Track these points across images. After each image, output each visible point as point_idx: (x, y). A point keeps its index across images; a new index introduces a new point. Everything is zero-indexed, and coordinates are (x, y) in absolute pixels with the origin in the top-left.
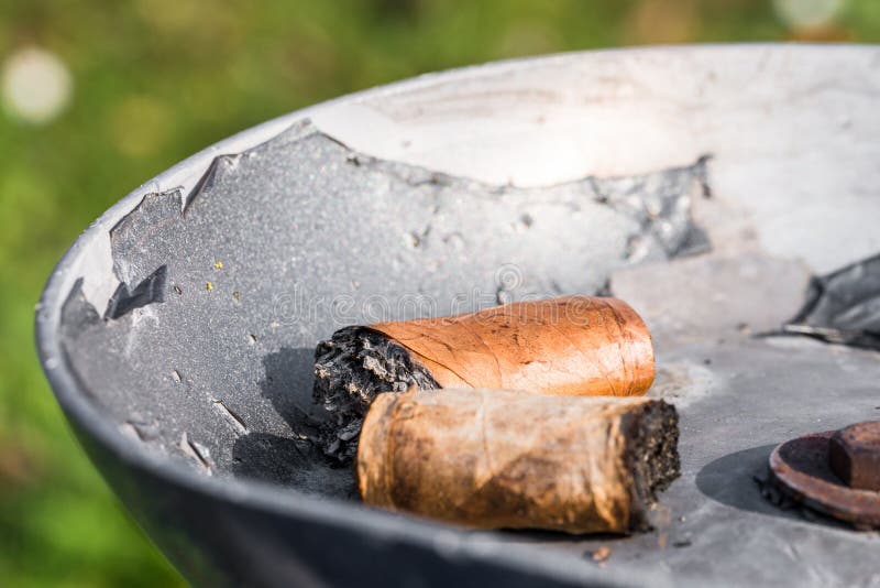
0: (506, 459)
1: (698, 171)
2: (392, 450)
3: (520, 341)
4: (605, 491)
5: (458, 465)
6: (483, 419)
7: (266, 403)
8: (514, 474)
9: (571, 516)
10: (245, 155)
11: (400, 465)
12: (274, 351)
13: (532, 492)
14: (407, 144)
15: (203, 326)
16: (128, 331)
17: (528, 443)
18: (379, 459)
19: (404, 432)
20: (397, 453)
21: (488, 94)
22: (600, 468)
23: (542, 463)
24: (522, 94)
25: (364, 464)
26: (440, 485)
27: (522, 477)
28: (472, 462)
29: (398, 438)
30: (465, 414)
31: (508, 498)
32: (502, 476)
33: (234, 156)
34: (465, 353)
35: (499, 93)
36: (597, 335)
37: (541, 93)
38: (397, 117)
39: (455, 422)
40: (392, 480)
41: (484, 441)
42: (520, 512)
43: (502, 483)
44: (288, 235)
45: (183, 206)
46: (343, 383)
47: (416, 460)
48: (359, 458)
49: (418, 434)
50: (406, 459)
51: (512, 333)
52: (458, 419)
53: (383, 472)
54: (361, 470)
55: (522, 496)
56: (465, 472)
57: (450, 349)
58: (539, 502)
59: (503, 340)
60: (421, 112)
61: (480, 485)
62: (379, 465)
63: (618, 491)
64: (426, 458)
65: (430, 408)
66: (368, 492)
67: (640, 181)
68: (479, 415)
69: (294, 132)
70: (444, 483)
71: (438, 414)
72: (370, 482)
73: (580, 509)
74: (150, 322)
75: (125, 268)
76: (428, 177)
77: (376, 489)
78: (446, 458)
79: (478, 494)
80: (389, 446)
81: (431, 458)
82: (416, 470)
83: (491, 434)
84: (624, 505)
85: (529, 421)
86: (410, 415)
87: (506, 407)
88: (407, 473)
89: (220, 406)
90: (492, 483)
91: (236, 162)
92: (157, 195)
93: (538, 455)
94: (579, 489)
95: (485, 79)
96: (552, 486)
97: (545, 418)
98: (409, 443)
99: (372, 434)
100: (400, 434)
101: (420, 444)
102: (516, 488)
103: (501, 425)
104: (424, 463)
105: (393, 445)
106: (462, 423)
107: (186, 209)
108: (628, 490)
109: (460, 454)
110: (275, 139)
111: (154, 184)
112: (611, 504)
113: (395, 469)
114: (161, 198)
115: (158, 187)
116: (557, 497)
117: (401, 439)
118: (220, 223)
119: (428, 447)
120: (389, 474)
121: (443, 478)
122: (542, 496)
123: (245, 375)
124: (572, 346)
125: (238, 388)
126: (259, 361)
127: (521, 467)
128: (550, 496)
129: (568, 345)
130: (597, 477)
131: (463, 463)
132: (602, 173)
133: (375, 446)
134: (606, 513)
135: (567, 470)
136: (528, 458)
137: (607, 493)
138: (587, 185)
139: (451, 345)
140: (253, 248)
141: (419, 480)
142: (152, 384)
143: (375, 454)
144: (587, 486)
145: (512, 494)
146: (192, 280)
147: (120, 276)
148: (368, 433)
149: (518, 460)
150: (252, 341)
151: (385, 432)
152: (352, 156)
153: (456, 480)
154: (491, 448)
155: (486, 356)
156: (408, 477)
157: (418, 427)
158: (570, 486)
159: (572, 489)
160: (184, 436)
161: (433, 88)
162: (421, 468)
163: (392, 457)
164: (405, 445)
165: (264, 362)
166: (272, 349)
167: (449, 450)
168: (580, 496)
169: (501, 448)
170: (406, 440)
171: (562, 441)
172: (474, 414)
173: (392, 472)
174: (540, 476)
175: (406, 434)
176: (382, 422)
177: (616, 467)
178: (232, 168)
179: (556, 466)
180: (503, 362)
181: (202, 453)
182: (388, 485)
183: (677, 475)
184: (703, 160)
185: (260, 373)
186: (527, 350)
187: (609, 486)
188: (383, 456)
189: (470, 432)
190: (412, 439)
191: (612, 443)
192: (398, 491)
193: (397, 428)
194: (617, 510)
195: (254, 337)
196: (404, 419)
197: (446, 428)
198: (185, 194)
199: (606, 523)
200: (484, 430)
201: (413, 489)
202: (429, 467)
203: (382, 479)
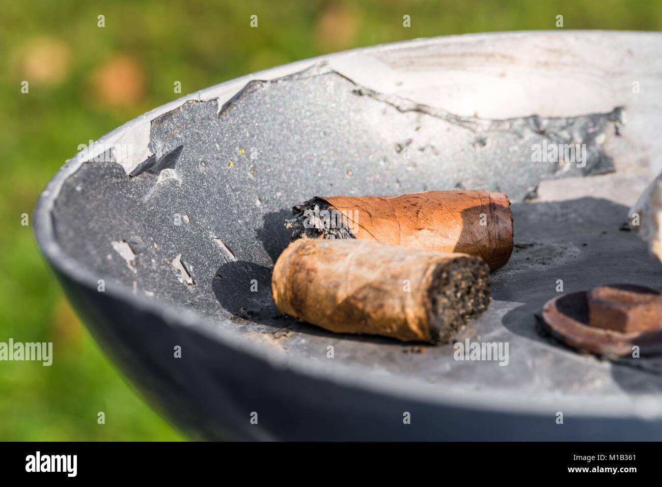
0: (357, 285)
1: (612, 117)
2: (292, 275)
3: (420, 215)
4: (413, 312)
5: (328, 287)
6: (351, 259)
7: (259, 244)
8: (360, 296)
9: (395, 327)
10: (274, 82)
11: (295, 285)
12: (275, 211)
13: (369, 309)
14: (400, 84)
15: (219, 189)
16: (152, 185)
17: (372, 276)
18: (284, 280)
19: (300, 263)
20: (295, 276)
21: (463, 55)
22: (413, 296)
23: (378, 289)
24: (490, 56)
25: (275, 282)
26: (317, 301)
27: (365, 299)
28: (337, 286)
29: (297, 266)
30: (342, 255)
31: (356, 312)
32: (354, 297)
33: (265, 82)
34: (379, 219)
35: (472, 55)
36: (472, 215)
37: (504, 57)
38: (394, 65)
39: (333, 260)
40: (291, 293)
41: (347, 273)
42: (363, 322)
43: (352, 301)
44: (301, 136)
45: (219, 111)
46: (301, 233)
47: (305, 282)
48: (273, 278)
49: (309, 266)
50: (299, 281)
51: (416, 209)
52: (336, 258)
53: (286, 288)
54: (273, 285)
55: (363, 311)
56: (332, 292)
57: (370, 216)
58: (373, 315)
59: (409, 214)
60: (412, 63)
61: (340, 301)
62: (284, 284)
63: (421, 313)
64: (311, 281)
65: (322, 249)
66: (278, 301)
67: (570, 121)
68: (349, 256)
69: (315, 69)
70: (320, 298)
71: (325, 253)
72: (279, 295)
73: (399, 323)
74: (173, 183)
75: (159, 145)
76: (413, 107)
77: (282, 299)
78: (322, 282)
79: (339, 308)
80: (291, 272)
81: (315, 281)
82: (304, 289)
83: (353, 269)
84: (424, 322)
85: (378, 263)
86: (308, 253)
87: (370, 253)
88: (299, 290)
89: (219, 242)
90: (347, 301)
91: (266, 86)
92: (197, 101)
93: (375, 285)
94: (398, 310)
95: (463, 44)
96: (381, 306)
97: (389, 262)
98: (302, 270)
99: (282, 264)
100: (298, 264)
101: (308, 271)
102: (360, 305)
103: (360, 264)
104: (309, 284)
105: (293, 271)
106: (338, 260)
107: (221, 113)
108: (427, 312)
109: (331, 280)
110: (299, 73)
111: (197, 94)
112: (417, 321)
113: (293, 287)
114: (201, 103)
115: (199, 97)
116: (384, 314)
117: (298, 268)
118: (248, 124)
119: (313, 274)
120: (289, 290)
121: (319, 295)
122: (375, 312)
123: (247, 224)
124: (454, 220)
125: (238, 231)
126: (260, 217)
127: (364, 292)
128: (380, 312)
129: (451, 220)
130: (410, 302)
131: (331, 286)
132: (543, 114)
133: (282, 271)
134: (414, 327)
135: (392, 296)
136: (370, 286)
137: (415, 313)
138: (531, 121)
139: (373, 214)
140: (272, 142)
141: (306, 295)
142: (163, 221)
143: (282, 276)
144: (403, 308)
145: (357, 309)
146: (218, 159)
147: (154, 150)
148: (281, 262)
149: (364, 287)
150: (258, 203)
151: (290, 263)
152: (357, 88)
153: (326, 297)
154: (350, 278)
155: (392, 223)
156: (299, 293)
157: (311, 261)
158: (393, 307)
159: (393, 309)
160: (179, 257)
161: (421, 48)
162: (307, 288)
163: (291, 279)
164: (299, 271)
165: (264, 217)
166: (274, 209)
167: (326, 277)
168: (398, 314)
169: (357, 278)
170: (301, 268)
171: (395, 277)
172: (346, 255)
173: (291, 289)
174: (375, 298)
175: (302, 265)
176: (291, 256)
177: (423, 297)
178: (263, 89)
179: (386, 292)
180: (404, 228)
181: (188, 268)
182: (289, 298)
183: (485, 309)
184: (617, 110)
185: (260, 224)
186: (422, 221)
187: (416, 309)
188: (287, 277)
189: (339, 267)
190: (304, 268)
191: (424, 281)
192: (294, 302)
193: (297, 261)
194: (421, 326)
195: (260, 200)
196: (304, 255)
197: (327, 263)
198: (221, 103)
199: (416, 335)
200: (350, 265)
201: (303, 301)
202: (312, 287)
203: (285, 294)
